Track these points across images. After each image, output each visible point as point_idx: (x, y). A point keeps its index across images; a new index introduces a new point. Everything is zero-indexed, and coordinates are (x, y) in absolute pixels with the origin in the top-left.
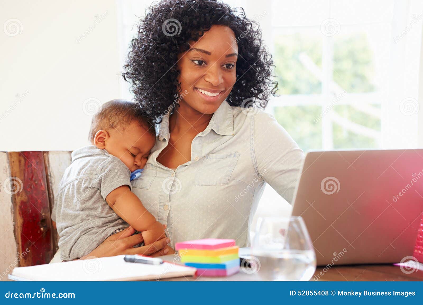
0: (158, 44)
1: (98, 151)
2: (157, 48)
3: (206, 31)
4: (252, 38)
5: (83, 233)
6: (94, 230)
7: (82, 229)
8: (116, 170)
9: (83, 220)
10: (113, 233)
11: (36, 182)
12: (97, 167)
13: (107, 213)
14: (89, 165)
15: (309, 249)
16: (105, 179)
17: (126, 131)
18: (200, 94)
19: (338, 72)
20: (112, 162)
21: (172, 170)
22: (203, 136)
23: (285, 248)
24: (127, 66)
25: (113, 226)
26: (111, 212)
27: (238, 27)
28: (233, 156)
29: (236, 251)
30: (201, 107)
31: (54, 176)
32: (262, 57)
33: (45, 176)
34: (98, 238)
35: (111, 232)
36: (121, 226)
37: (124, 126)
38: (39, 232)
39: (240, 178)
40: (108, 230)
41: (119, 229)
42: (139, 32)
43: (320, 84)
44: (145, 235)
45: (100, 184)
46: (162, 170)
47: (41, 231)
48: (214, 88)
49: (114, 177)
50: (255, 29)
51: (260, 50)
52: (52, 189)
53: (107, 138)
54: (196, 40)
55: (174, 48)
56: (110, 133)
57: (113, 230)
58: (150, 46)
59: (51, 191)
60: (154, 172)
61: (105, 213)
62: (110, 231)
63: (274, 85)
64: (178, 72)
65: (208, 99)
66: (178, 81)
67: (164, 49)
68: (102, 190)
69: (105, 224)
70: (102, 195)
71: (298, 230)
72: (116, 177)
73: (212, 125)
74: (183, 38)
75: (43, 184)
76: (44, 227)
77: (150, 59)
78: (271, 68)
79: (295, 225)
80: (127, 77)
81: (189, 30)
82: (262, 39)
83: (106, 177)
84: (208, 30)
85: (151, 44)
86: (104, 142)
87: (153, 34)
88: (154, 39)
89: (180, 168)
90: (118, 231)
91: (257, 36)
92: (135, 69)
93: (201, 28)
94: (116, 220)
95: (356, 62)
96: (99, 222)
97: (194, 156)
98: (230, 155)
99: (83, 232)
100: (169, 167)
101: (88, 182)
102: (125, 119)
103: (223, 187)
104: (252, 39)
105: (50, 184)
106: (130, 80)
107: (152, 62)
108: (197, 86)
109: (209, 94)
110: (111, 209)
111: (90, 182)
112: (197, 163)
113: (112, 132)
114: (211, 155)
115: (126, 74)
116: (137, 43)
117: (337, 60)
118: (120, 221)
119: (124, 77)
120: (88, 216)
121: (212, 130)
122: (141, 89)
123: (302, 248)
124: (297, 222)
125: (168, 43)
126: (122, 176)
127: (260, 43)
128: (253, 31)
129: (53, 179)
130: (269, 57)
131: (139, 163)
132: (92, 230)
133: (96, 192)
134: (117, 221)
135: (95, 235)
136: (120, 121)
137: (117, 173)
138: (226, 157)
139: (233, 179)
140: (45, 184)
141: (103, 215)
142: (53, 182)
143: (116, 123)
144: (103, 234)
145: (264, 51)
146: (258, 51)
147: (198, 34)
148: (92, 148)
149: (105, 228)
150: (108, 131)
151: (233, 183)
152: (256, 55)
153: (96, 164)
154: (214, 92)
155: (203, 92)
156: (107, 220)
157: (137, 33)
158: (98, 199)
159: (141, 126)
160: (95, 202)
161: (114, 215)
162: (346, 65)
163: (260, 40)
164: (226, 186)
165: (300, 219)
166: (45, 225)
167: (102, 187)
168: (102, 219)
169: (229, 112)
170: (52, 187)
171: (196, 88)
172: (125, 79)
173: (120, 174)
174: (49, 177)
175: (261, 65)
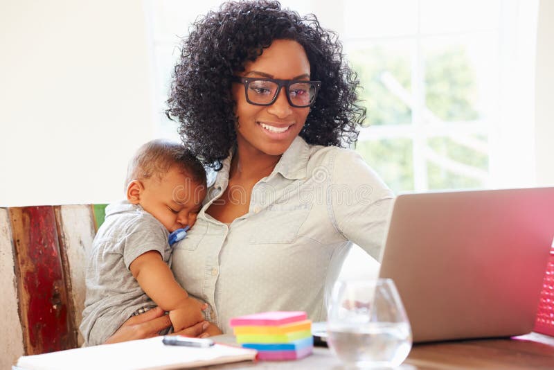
0: (205, 68)
1: (130, 206)
2: (205, 74)
3: (266, 48)
4: (329, 52)
5: (100, 315)
6: (112, 311)
7: (99, 308)
8: (145, 231)
9: (102, 297)
10: (134, 314)
11: (46, 246)
12: (123, 227)
13: (130, 287)
14: (116, 224)
15: (401, 321)
16: (128, 242)
17: (163, 181)
18: (265, 131)
19: (431, 97)
20: (141, 220)
21: (225, 226)
22: (266, 181)
23: (371, 321)
24: (169, 101)
25: (137, 304)
26: (134, 285)
27: (308, 40)
28: (303, 207)
29: (308, 327)
30: (266, 147)
31: (69, 238)
32: (345, 76)
33: (57, 239)
34: (115, 321)
35: (132, 312)
36: (145, 304)
37: (161, 174)
38: (51, 311)
39: (310, 235)
40: (128, 309)
41: (143, 308)
42: (182, 56)
43: (409, 112)
44: (173, 316)
45: (122, 248)
46: (213, 226)
47: (53, 310)
48: (279, 121)
49: (140, 240)
50: (333, 41)
51: (342, 68)
52: (67, 255)
53: (140, 190)
54: (254, 59)
55: (226, 72)
56: (144, 184)
57: (134, 309)
58: (195, 71)
59: (65, 257)
60: (204, 228)
61: (126, 286)
62: (130, 310)
63: (362, 112)
64: (234, 103)
65: (273, 136)
66: (234, 114)
67: (214, 75)
68: (125, 256)
69: (125, 302)
70: (125, 263)
71: (387, 296)
72: (143, 241)
73: (279, 168)
74: (238, 59)
75: (54, 249)
76: (58, 304)
77: (197, 89)
78: (358, 90)
79: (383, 291)
80: (172, 115)
81: (244, 48)
82: (343, 53)
83: (130, 240)
84: (268, 47)
85: (197, 70)
86: (138, 195)
87: (199, 56)
88: (201, 63)
89: (236, 222)
90: (141, 311)
91: (336, 50)
92: (180, 103)
93: (260, 45)
94: (139, 296)
95: (453, 83)
96: (118, 299)
97: (254, 207)
98: (300, 206)
99: (100, 312)
100: (223, 222)
101: (110, 246)
102: (162, 166)
103: (286, 246)
104: (330, 55)
105: (64, 248)
106: (177, 118)
107: (199, 91)
108: (259, 120)
109: (275, 129)
110: (135, 281)
111: (112, 247)
112: (256, 215)
113: (147, 183)
114: (275, 206)
115: (170, 110)
116: (179, 69)
117: (429, 81)
118: (144, 297)
119: (168, 115)
120: (107, 291)
121: (279, 174)
122: (188, 128)
123: (393, 319)
124: (386, 287)
125: (219, 67)
126: (151, 239)
127: (341, 59)
128: (331, 44)
129: (67, 241)
130: (353, 76)
131: (184, 221)
132: (109, 310)
133: (120, 258)
134: (141, 297)
135: (112, 317)
136: (155, 168)
137: (145, 235)
138: (295, 209)
139: (301, 237)
140: (56, 249)
141: (124, 289)
142: (67, 245)
143: (151, 171)
144: (122, 316)
145: (346, 68)
146: (339, 68)
147: (255, 52)
148: (125, 202)
149: (124, 307)
150: (143, 181)
151: (299, 241)
152: (337, 74)
153: (123, 224)
154: (281, 126)
155: (267, 127)
156: (127, 296)
157: (180, 57)
158: (122, 268)
159: (183, 173)
160: (116, 273)
161: (138, 290)
162: (442, 88)
163: (340, 54)
164: (290, 245)
165: (390, 282)
166: (59, 302)
167: (125, 252)
168: (123, 295)
169: (304, 151)
170: (66, 251)
171: (259, 123)
172: (169, 117)
173: (149, 236)
174: (63, 239)
175: (344, 87)
